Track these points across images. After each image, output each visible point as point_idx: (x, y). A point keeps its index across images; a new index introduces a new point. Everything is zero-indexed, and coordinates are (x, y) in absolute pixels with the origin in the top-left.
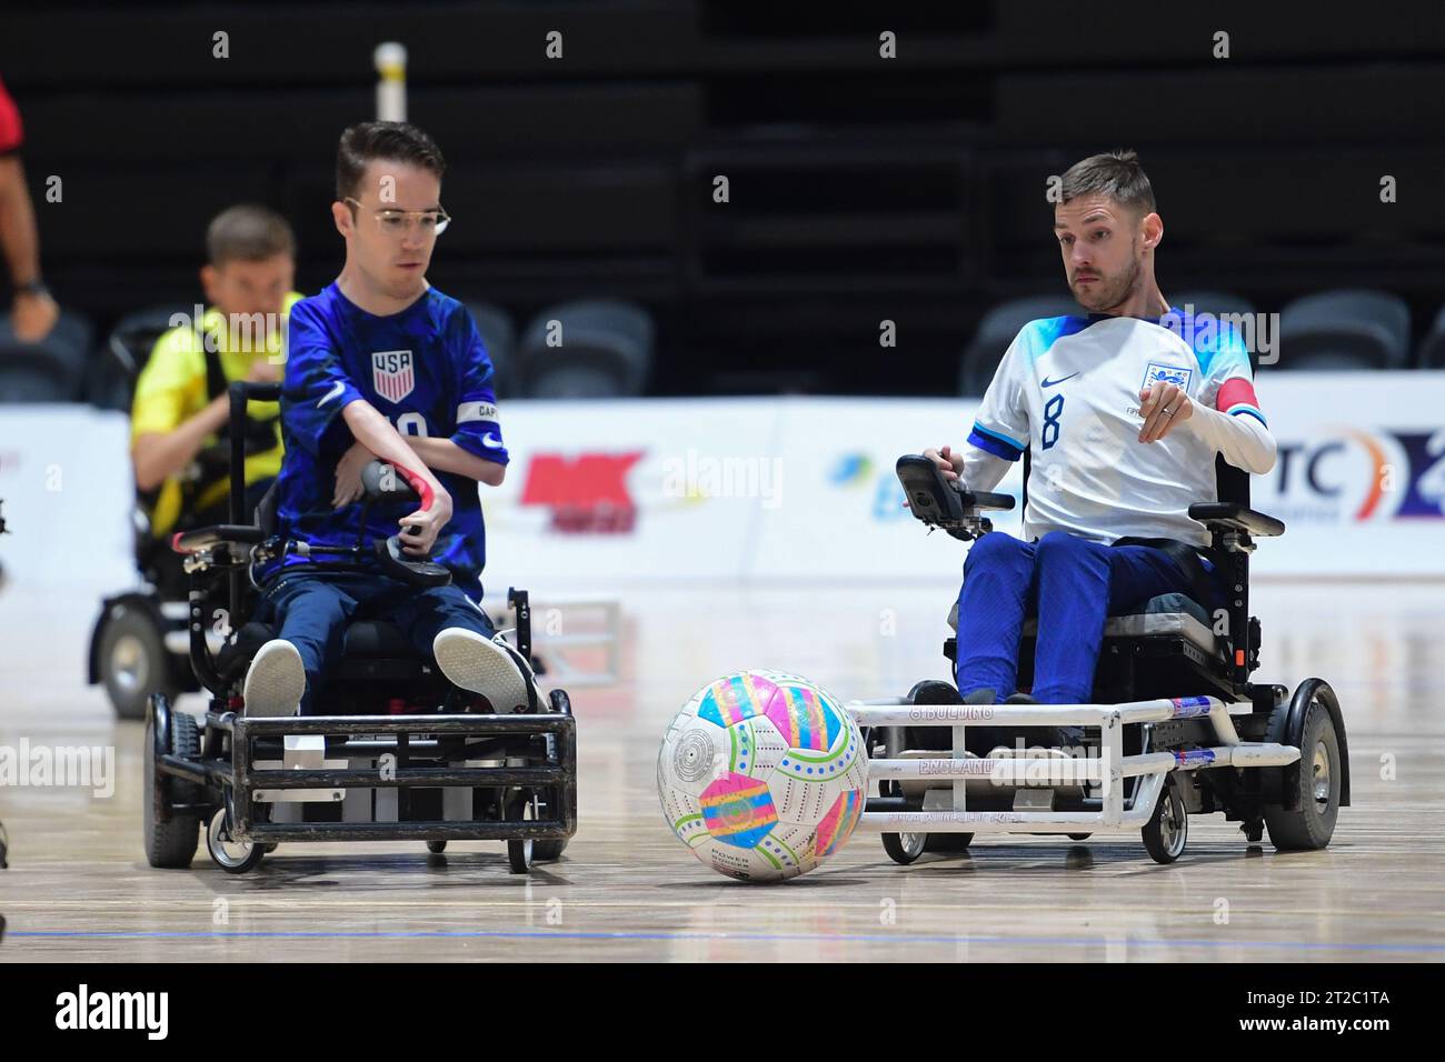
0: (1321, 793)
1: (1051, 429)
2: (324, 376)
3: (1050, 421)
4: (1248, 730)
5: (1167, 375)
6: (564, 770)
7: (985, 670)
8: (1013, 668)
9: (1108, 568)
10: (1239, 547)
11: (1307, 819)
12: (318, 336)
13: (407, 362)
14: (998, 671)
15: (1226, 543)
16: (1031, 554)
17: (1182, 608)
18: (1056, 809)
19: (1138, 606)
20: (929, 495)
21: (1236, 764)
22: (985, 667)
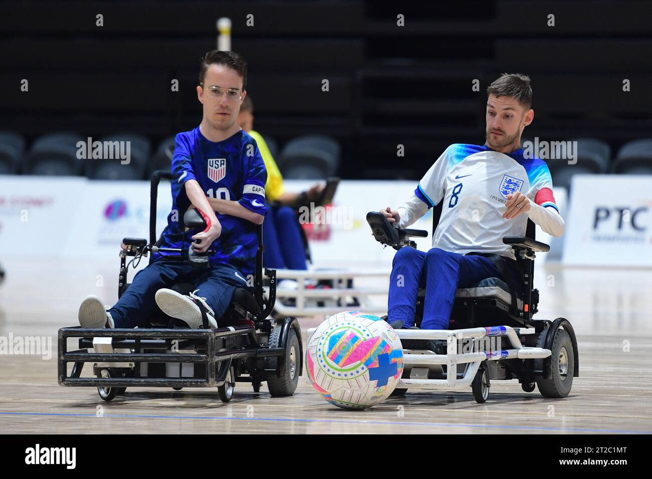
0: (564, 371)
1: (454, 198)
2: (180, 168)
3: (455, 195)
4: (528, 341)
5: (512, 182)
6: (208, 355)
7: (400, 311)
8: (413, 309)
9: (458, 265)
10: (527, 257)
11: (555, 383)
12: (183, 150)
13: (224, 164)
14: (405, 311)
15: (521, 255)
16: (424, 257)
17: (497, 284)
18: (430, 377)
19: (475, 283)
20: (382, 230)
21: (520, 357)
22: (400, 310)
